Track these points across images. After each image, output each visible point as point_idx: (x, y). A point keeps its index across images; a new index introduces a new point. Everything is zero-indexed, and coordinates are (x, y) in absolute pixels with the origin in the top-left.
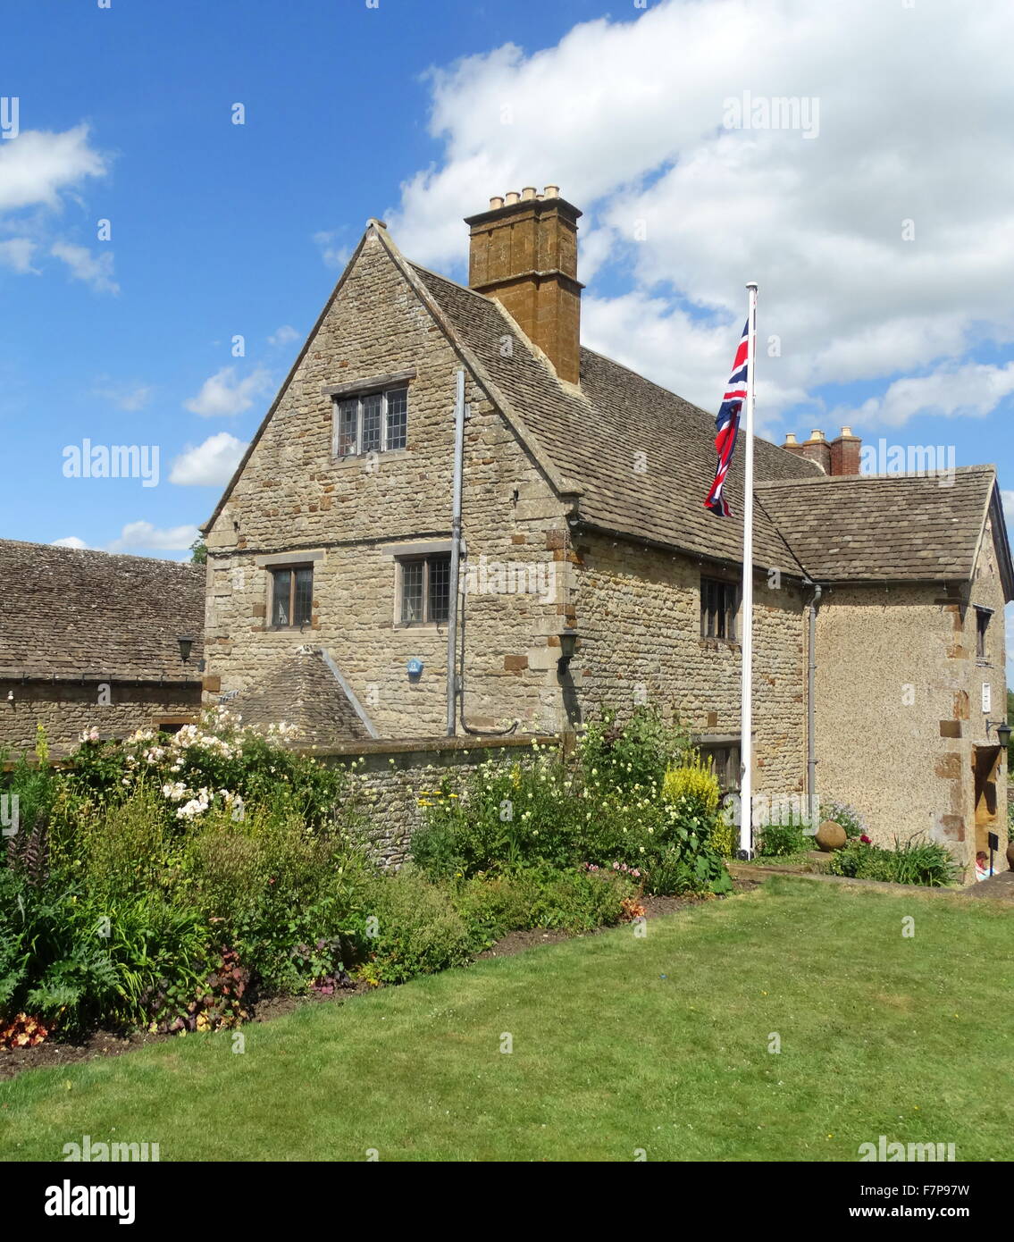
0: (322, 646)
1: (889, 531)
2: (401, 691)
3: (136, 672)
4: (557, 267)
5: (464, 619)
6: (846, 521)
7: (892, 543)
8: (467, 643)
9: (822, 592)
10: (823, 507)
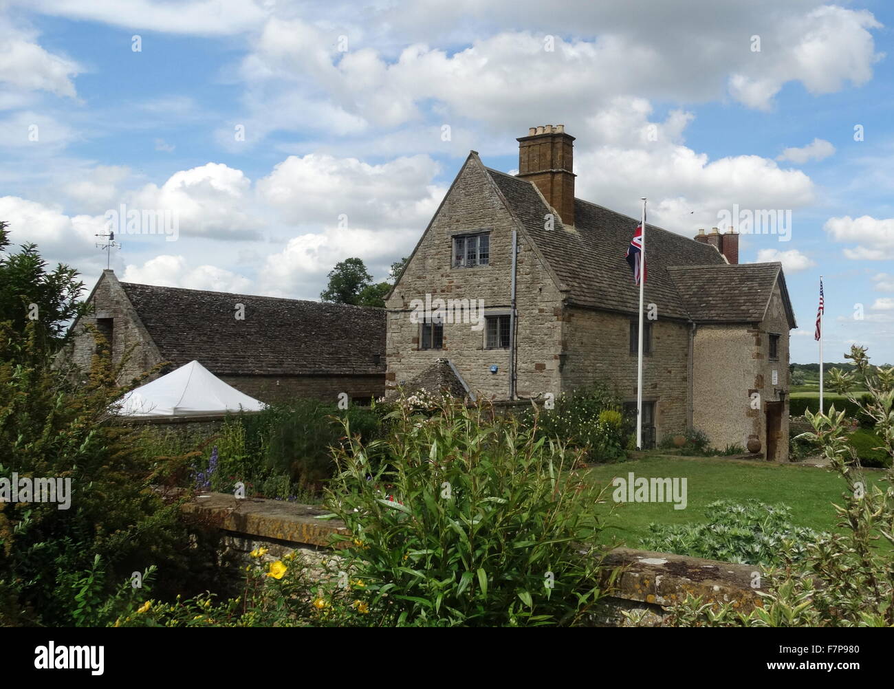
0: (448, 358)
1: (730, 295)
2: (487, 380)
3: (339, 369)
4: (563, 168)
5: (517, 347)
6: (711, 289)
7: (730, 302)
8: (518, 357)
9: (696, 326)
10: (700, 281)
